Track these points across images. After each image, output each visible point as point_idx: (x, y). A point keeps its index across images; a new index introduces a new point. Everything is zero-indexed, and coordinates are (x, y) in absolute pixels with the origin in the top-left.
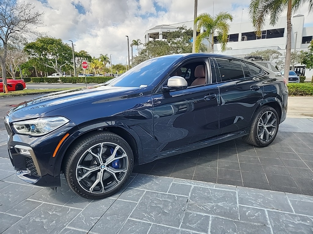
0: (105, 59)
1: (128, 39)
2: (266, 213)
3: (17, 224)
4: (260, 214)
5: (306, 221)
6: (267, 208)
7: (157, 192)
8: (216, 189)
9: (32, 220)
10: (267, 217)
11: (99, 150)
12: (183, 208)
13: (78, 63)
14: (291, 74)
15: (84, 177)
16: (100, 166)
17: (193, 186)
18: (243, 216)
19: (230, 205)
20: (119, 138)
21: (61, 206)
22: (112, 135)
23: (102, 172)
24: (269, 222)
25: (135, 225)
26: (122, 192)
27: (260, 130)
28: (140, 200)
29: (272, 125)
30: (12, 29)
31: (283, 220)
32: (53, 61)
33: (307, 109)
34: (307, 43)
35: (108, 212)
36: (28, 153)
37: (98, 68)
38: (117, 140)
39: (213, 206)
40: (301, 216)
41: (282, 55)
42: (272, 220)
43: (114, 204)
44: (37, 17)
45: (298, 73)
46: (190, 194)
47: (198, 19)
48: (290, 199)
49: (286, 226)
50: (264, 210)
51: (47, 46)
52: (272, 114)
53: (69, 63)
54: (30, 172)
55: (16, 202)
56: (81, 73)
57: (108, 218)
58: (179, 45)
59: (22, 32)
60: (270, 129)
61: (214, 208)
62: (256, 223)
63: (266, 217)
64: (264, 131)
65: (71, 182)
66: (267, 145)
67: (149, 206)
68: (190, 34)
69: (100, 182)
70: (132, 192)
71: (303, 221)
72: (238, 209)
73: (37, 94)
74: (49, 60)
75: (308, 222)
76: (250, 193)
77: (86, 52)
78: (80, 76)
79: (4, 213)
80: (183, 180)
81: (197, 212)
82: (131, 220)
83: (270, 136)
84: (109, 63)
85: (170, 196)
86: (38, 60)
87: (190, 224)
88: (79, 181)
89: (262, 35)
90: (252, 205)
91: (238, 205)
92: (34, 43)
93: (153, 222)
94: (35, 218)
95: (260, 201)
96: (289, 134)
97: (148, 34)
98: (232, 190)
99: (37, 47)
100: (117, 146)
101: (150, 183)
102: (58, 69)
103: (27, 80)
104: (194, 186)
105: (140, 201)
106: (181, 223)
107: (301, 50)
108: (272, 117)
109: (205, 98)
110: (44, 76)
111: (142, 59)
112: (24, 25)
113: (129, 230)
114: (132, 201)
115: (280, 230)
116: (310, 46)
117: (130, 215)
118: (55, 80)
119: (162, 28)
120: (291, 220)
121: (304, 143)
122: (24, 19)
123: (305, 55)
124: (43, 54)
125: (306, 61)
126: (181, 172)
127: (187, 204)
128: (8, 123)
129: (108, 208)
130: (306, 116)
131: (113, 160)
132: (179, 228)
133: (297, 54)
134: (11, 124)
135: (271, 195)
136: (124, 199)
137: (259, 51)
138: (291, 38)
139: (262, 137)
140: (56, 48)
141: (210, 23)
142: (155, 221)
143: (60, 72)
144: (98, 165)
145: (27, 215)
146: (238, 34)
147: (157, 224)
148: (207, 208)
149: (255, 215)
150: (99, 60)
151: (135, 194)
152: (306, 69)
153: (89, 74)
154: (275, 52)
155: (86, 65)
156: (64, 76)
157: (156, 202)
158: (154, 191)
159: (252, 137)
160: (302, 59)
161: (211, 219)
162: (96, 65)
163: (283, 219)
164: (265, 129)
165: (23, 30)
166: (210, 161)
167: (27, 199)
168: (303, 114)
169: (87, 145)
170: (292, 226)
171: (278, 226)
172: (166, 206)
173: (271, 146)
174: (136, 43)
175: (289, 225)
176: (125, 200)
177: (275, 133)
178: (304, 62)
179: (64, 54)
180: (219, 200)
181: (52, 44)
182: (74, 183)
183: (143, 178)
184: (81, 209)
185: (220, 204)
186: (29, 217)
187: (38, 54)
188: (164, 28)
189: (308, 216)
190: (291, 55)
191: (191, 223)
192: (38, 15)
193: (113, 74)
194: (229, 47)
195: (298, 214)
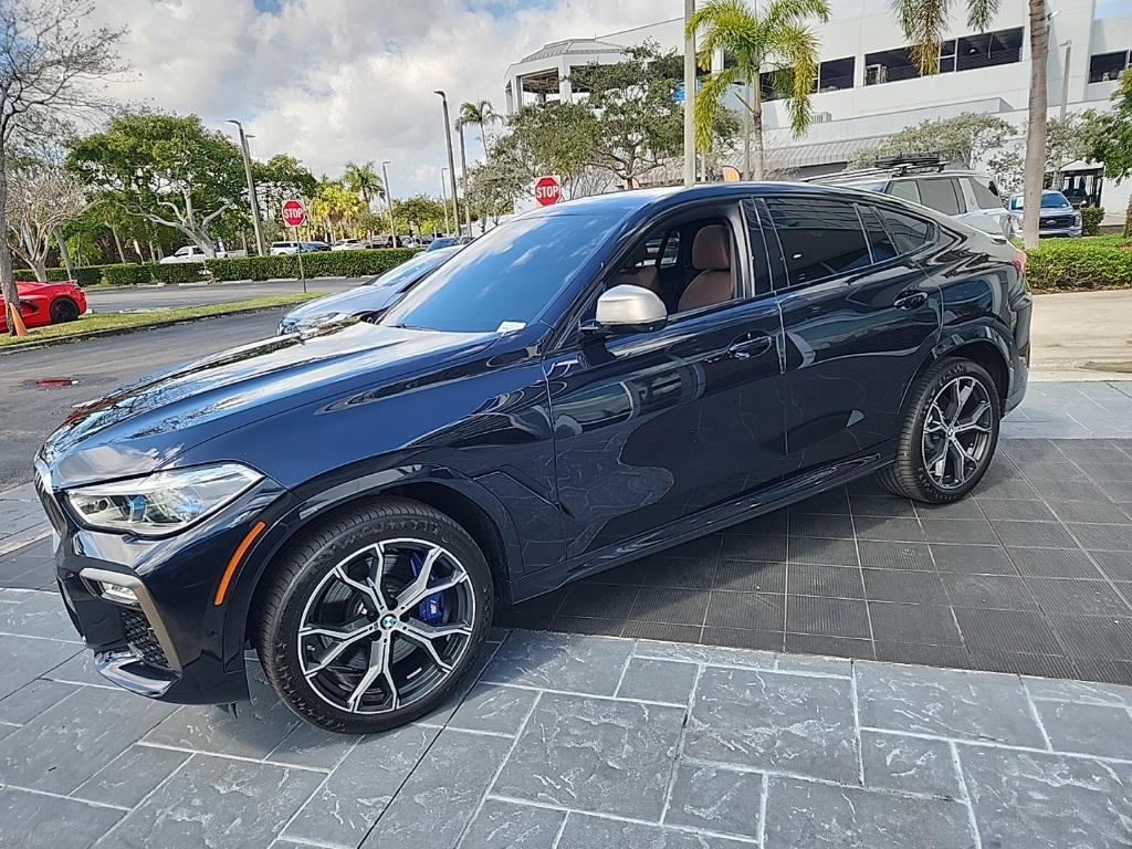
0: (365, 180)
1: (445, 103)
2: (955, 752)
3: (114, 833)
4: (933, 757)
5: (1088, 778)
6: (956, 735)
7: (578, 694)
8: (783, 672)
9: (163, 816)
10: (958, 767)
11: (370, 564)
12: (671, 748)
13: (268, 202)
14: (1047, 203)
15: (325, 661)
16: (379, 621)
17: (702, 666)
18: (877, 770)
19: (832, 730)
20: (437, 521)
21: (257, 761)
22: (411, 511)
23: (385, 640)
24: (962, 786)
25: (513, 818)
26: (461, 699)
27: (931, 446)
28: (522, 727)
29: (977, 424)
30: (19, 98)
31: (1010, 777)
32: (175, 202)
33: (1104, 343)
34: (1110, 79)
35: (417, 778)
36: (130, 597)
37: (340, 215)
38: (431, 528)
39: (773, 739)
40: (1073, 759)
41: (1016, 133)
42: (974, 780)
43: (437, 748)
44: (106, 45)
45: (1074, 194)
46: (693, 695)
47: (701, 19)
48: (1037, 698)
49: (1020, 800)
50: (946, 744)
51: (151, 148)
52: (973, 384)
53: (236, 207)
54: (140, 655)
55: (104, 757)
56: (282, 240)
57: (417, 800)
58: (635, 116)
59: (54, 105)
60: (967, 439)
61: (777, 744)
62: (918, 792)
63: (953, 769)
64: (946, 449)
65: (282, 682)
66: (957, 497)
67: (556, 748)
68: (672, 70)
69: (382, 675)
70: (492, 700)
71: (1077, 777)
72: (857, 744)
73: (130, 332)
74: (162, 199)
75: (1097, 779)
76: (898, 681)
77: (295, 162)
78: (278, 251)
79: (67, 797)
80: (667, 646)
81: (720, 761)
82: (495, 800)
83: (968, 463)
84: (382, 195)
85: (626, 709)
86: (121, 201)
87: (695, 807)
88: (311, 679)
89: (940, 57)
90: (907, 729)
91: (858, 730)
92: (103, 137)
93: (571, 806)
94: (173, 810)
95: (932, 709)
96: (1037, 448)
97: (519, 77)
98: (836, 676)
99: (113, 151)
100: (433, 548)
101: (554, 663)
102: (196, 230)
103: (89, 277)
104: (706, 664)
105: (524, 731)
106: (667, 806)
107: (1084, 108)
108: (975, 395)
109: (734, 352)
110: (147, 257)
111: (500, 175)
112: (62, 79)
113: (492, 840)
114: (495, 734)
115: (1000, 815)
116: (1117, 94)
117: (492, 785)
118: (191, 273)
119: (567, 53)
120: (1038, 774)
121: (1091, 480)
122: (58, 57)
123: (1101, 127)
124: (138, 178)
125: (1105, 148)
126: (660, 617)
127: (684, 737)
128: (51, 492)
129: (417, 761)
130: (1100, 373)
131: (421, 598)
132: (661, 823)
133: (1072, 125)
134: (62, 495)
135: (971, 686)
136: (467, 728)
137: (930, 123)
138: (1045, 76)
139: (939, 471)
140: (182, 151)
141: (747, 34)
142: (581, 801)
143: (205, 239)
144: (373, 616)
145: (144, 799)
146: (853, 58)
147: (586, 813)
148: (753, 745)
149: (914, 765)
150: (342, 186)
151: (503, 707)
152: (1105, 179)
153: (310, 242)
154: (989, 124)
155: (297, 213)
156: (221, 255)
157: (576, 732)
158: (568, 693)
159: (905, 473)
160: (1088, 143)
161: (765, 784)
162: (335, 205)
163: (1010, 773)
164: (951, 442)
165: (57, 100)
166: (759, 567)
167: (139, 743)
168: (1089, 366)
169: (330, 555)
170: (1040, 797)
171: (995, 798)
172: (612, 745)
173: (974, 499)
174: (475, 115)
175: (1030, 793)
176: (472, 731)
177: (987, 450)
178: (1098, 155)
179: (212, 174)
180: (793, 715)
181: (167, 136)
182: (292, 687)
183: (528, 645)
184: (324, 770)
185: (796, 729)
186: (151, 809)
187: (119, 177)
188: (577, 52)
189: (1095, 757)
190: (1049, 130)
191: (698, 802)
192: (108, 36)
193: (397, 238)
194: (819, 112)
195: (1063, 753)
